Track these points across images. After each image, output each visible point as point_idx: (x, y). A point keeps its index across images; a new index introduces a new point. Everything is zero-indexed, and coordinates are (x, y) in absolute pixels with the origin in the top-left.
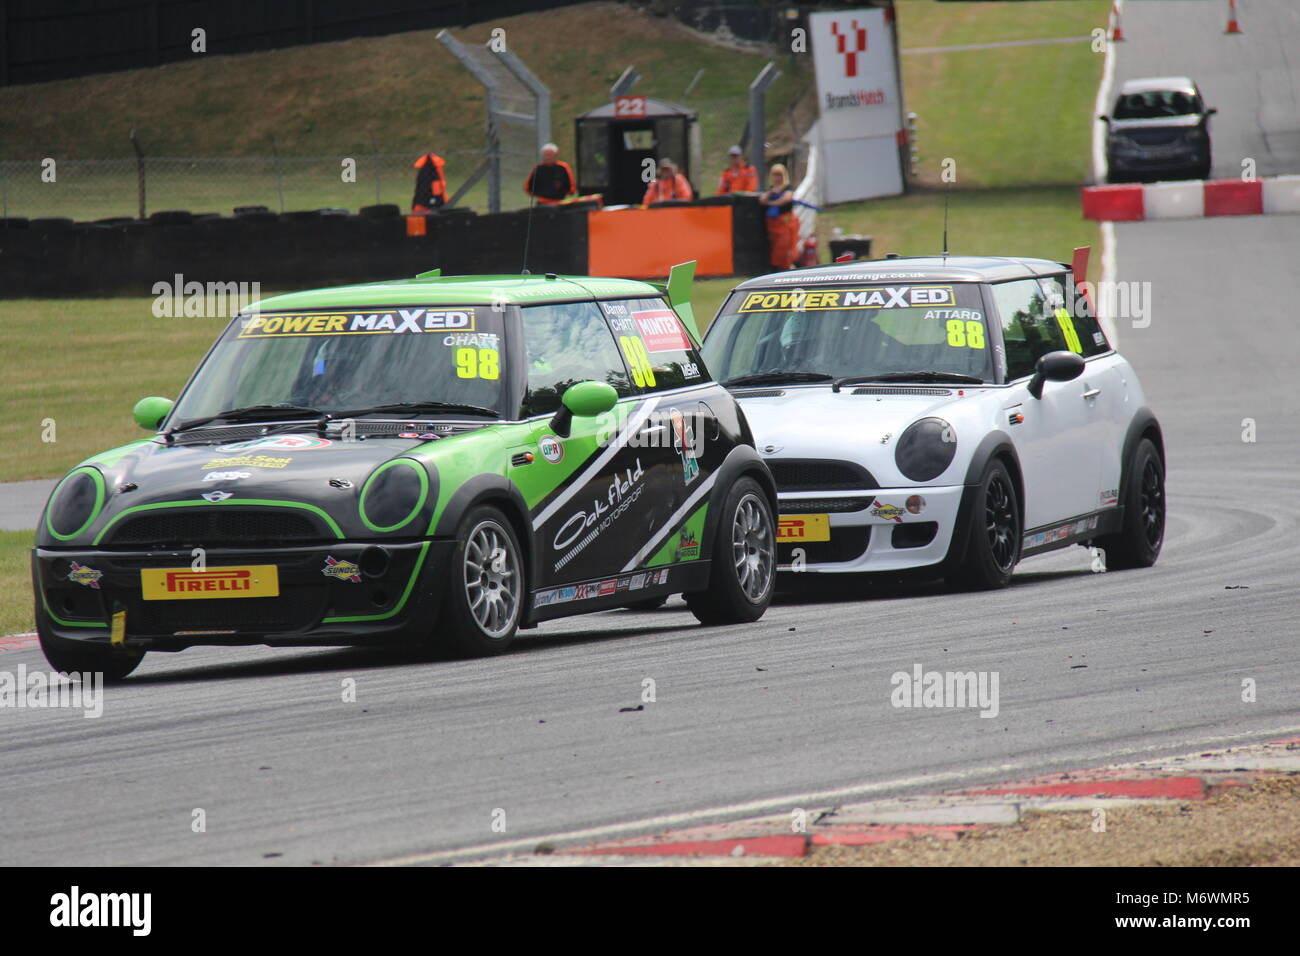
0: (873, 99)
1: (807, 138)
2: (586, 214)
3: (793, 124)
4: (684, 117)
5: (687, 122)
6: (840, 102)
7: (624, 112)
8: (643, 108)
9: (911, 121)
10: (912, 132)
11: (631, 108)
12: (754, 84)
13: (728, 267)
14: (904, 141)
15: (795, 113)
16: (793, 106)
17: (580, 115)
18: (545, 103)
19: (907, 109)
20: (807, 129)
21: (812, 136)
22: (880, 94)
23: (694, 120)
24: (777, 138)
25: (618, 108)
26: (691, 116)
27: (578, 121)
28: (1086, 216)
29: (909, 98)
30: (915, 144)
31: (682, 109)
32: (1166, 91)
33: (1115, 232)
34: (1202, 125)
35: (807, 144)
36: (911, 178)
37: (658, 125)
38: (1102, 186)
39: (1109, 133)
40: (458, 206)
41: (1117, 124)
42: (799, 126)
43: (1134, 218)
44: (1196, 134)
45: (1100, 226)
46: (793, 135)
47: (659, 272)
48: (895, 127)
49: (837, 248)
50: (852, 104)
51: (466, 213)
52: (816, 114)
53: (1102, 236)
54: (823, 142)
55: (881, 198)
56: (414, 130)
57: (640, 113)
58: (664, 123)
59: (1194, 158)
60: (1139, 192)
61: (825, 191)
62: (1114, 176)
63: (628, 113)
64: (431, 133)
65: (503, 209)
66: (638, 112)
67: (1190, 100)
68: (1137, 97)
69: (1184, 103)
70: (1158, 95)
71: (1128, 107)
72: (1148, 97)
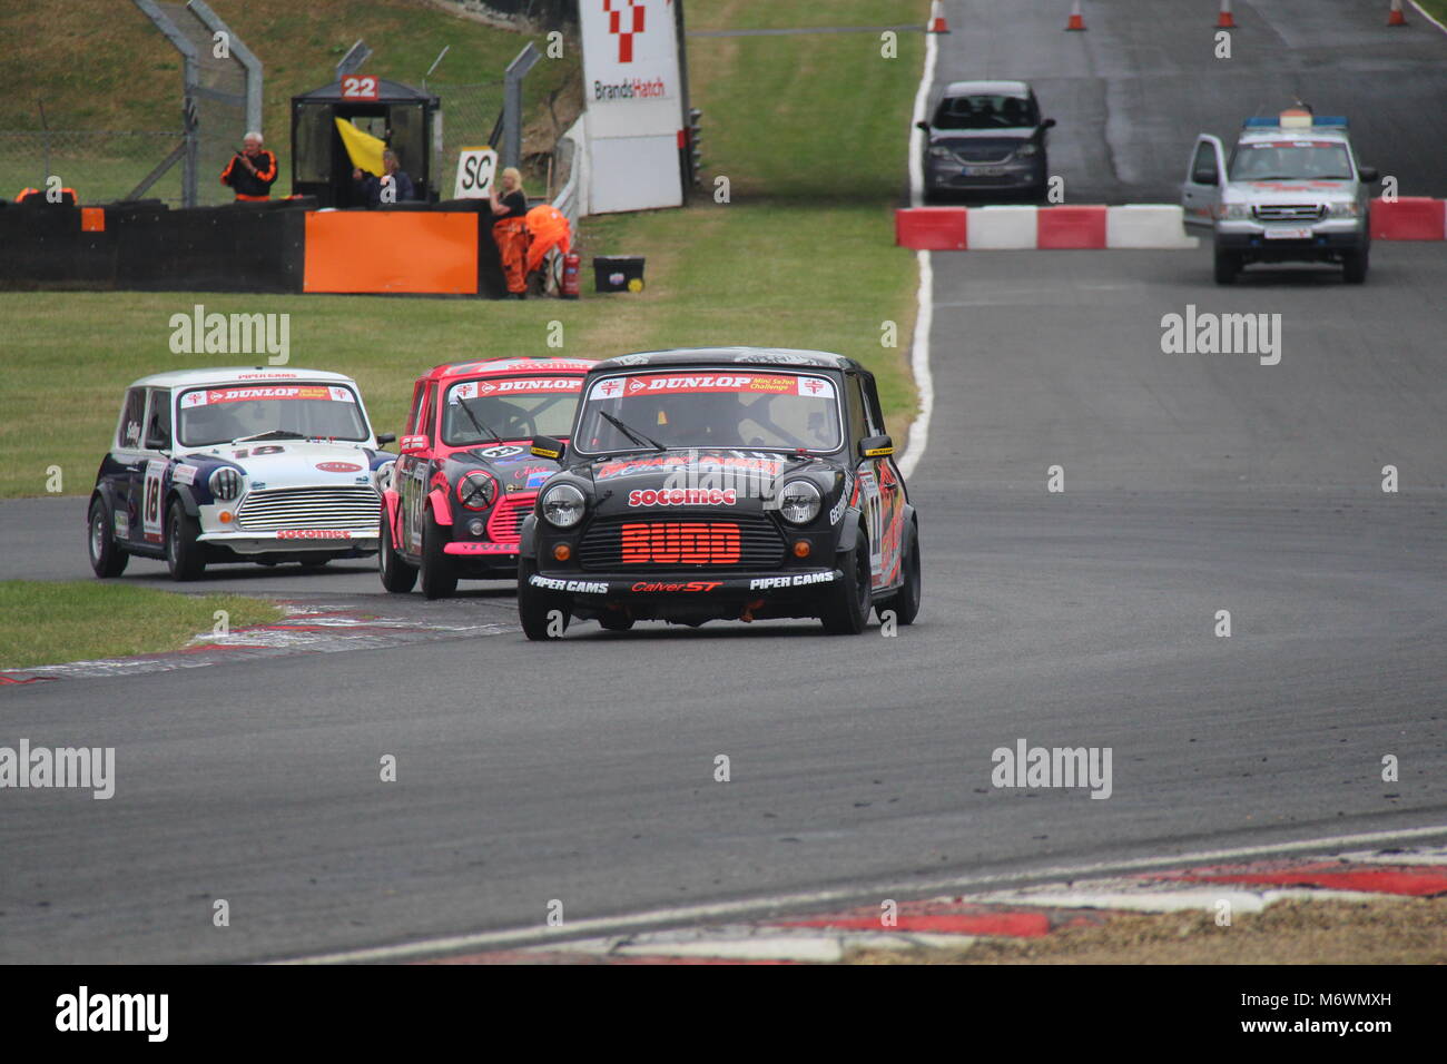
0: (651, 90)
1: (568, 135)
2: (302, 214)
3: (554, 116)
4: (424, 102)
5: (429, 107)
6: (609, 93)
7: (351, 93)
9: (695, 118)
10: (697, 131)
13: (473, 289)
14: (687, 141)
15: (557, 104)
16: (554, 95)
17: (298, 94)
18: (256, 77)
19: (691, 105)
20: (568, 125)
21: (576, 132)
22: (660, 84)
23: (437, 107)
24: (532, 132)
25: (345, 88)
26: (432, 102)
27: (295, 101)
28: (899, 242)
29: (692, 91)
30: (698, 146)
31: (422, 90)
32: (996, 96)
33: (933, 263)
34: (1039, 139)
35: (570, 141)
36: (694, 187)
37: (393, 111)
38: (918, 207)
39: (928, 144)
40: (141, 198)
41: (937, 134)
42: (561, 119)
43: (955, 249)
44: (1031, 149)
45: (915, 255)
46: (553, 130)
47: (387, 288)
48: (675, 123)
49: (603, 268)
50: (625, 96)
51: (156, 207)
52: (580, 105)
53: (916, 268)
54: (588, 139)
55: (657, 210)
56: (92, 102)
57: (372, 94)
58: (402, 108)
59: (1028, 178)
60: (962, 217)
61: (590, 198)
62: (933, 195)
63: (357, 94)
64: (112, 107)
65: (200, 203)
66: (368, 93)
67: (1024, 108)
68: (963, 103)
69: (1019, 111)
70: (987, 100)
71: (950, 112)
72: (975, 103)
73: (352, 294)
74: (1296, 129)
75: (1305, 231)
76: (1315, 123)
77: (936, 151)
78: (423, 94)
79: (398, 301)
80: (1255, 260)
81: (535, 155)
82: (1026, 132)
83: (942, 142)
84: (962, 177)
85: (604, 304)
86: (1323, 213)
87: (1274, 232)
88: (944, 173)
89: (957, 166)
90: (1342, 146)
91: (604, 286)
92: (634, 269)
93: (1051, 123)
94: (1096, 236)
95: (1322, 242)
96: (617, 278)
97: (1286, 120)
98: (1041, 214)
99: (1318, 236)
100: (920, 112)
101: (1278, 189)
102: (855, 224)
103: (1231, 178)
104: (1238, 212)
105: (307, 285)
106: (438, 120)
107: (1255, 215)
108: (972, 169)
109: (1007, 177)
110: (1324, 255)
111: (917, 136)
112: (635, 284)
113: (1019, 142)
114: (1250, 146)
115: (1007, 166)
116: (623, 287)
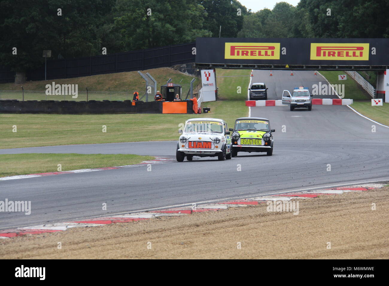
0: (211, 85)
1: (200, 91)
2: (162, 102)
3: (198, 88)
4: (179, 87)
5: (180, 87)
6: (205, 85)
9: (218, 88)
10: (218, 90)
11: (170, 85)
12: (191, 82)
13: (186, 112)
14: (216, 92)
15: (198, 87)
16: (198, 86)
17: (162, 86)
18: (156, 84)
20: (200, 90)
21: (201, 91)
22: (213, 84)
23: (181, 87)
24: (195, 91)
25: (168, 85)
27: (161, 87)
28: (246, 105)
29: (217, 85)
30: (218, 92)
31: (179, 85)
32: (260, 85)
33: (251, 108)
34: (266, 91)
35: (200, 92)
36: (217, 98)
37: (175, 88)
38: (249, 100)
39: (250, 92)
40: (141, 100)
41: (252, 90)
42: (199, 89)
43: (254, 106)
44: (265, 92)
45: (248, 107)
47: (174, 113)
48: (215, 89)
49: (204, 109)
50: (208, 86)
51: (142, 102)
52: (201, 87)
53: (248, 109)
54: (202, 92)
55: (212, 101)
56: (134, 88)
58: (176, 88)
59: (264, 96)
60: (255, 102)
61: (203, 100)
62: (251, 99)
64: (136, 88)
65: (148, 101)
66: (171, 86)
67: (264, 87)
68: (255, 86)
69: (263, 87)
70: (258, 86)
71: (253, 87)
72: (257, 86)
73: (169, 113)
74: (301, 89)
75: (303, 103)
76: (304, 88)
77: (251, 93)
79: (176, 115)
80: (296, 107)
81: (195, 94)
82: (264, 90)
83: (252, 92)
84: (255, 96)
85: (204, 114)
86: (305, 101)
87: (298, 104)
88: (252, 96)
89: (254, 95)
90: (308, 91)
91: (205, 112)
92: (209, 110)
93: (267, 89)
94: (274, 104)
95: (305, 105)
96: (206, 111)
97: (300, 88)
98: (266, 101)
99: (304, 104)
100: (249, 87)
101: (299, 97)
102: (240, 103)
103: (292, 96)
104: (293, 101)
105: (163, 112)
106: (181, 89)
107: (296, 101)
108: (256, 95)
109: (261, 96)
110: (305, 107)
111: (249, 91)
112: (209, 112)
113: (263, 91)
114: (295, 92)
115: (261, 95)
116: (207, 112)
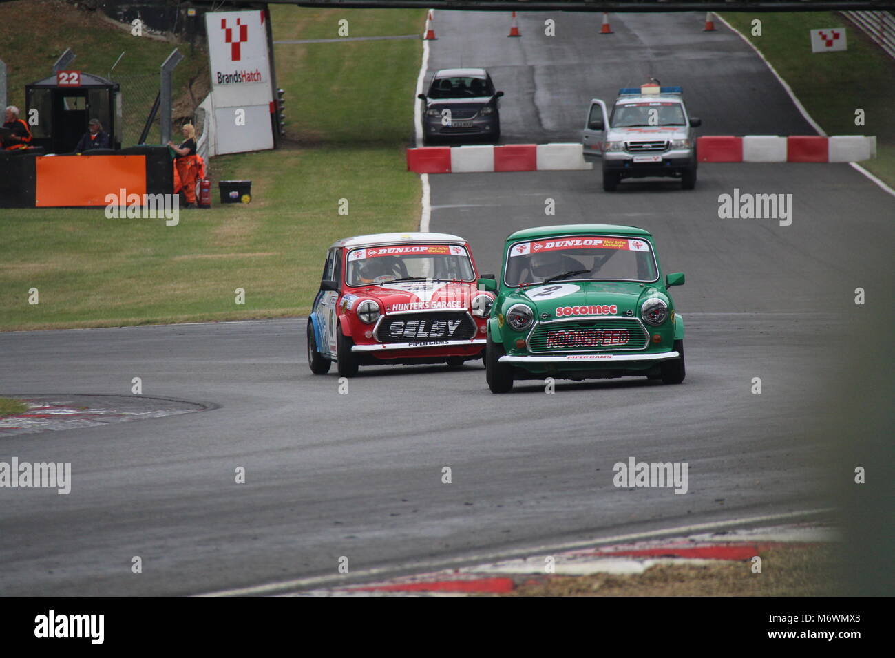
0: (252, 77)
1: (202, 105)
2: (33, 157)
3: (192, 94)
4: (107, 86)
5: (113, 90)
6: (226, 79)
7: (63, 82)
8: (78, 79)
9: (281, 94)
10: (282, 103)
11: (69, 79)
12: (163, 65)
14: (276, 109)
15: (194, 87)
16: (192, 81)
17: (28, 84)
19: (277, 86)
20: (201, 99)
21: (206, 104)
22: (258, 74)
23: (118, 90)
24: (180, 104)
25: (59, 79)
26: (115, 87)
27: (27, 88)
28: (408, 169)
29: (278, 78)
30: (283, 112)
31: (108, 79)
32: (467, 78)
33: (430, 181)
34: (493, 104)
35: (202, 110)
36: (281, 138)
37: (90, 92)
38: (420, 147)
39: (425, 108)
41: (431, 101)
42: (197, 96)
43: (443, 172)
44: (489, 110)
45: (419, 177)
46: (192, 103)
47: (89, 203)
48: (268, 98)
49: (225, 188)
50: (236, 81)
52: (209, 88)
53: (420, 184)
54: (214, 108)
55: (258, 152)
57: (77, 82)
58: (95, 91)
59: (488, 128)
60: (448, 153)
61: (216, 145)
62: (429, 139)
63: (67, 82)
66: (74, 82)
67: (484, 84)
68: (446, 82)
69: (479, 87)
70: (461, 81)
71: (439, 88)
72: (453, 82)
73: (66, 207)
74: (651, 96)
75: (657, 157)
76: (662, 91)
77: (430, 113)
78: (108, 82)
79: (96, 212)
80: (628, 176)
81: (181, 119)
83: (434, 107)
84: (447, 128)
85: (226, 210)
86: (669, 146)
87: (638, 158)
88: (436, 126)
89: (444, 120)
91: (226, 200)
92: (244, 188)
93: (501, 94)
94: (529, 163)
95: (667, 164)
96: (234, 194)
97: (644, 89)
98: (495, 150)
99: (666, 160)
100: (421, 89)
101: (640, 131)
102: (383, 158)
103: (611, 125)
104: (616, 147)
105: (38, 203)
106: (119, 98)
107: (627, 148)
108: (453, 123)
109: (475, 128)
110: (669, 173)
111: (419, 103)
112: (245, 198)
113: (481, 106)
114: (623, 106)
115: (475, 120)
116: (238, 200)
